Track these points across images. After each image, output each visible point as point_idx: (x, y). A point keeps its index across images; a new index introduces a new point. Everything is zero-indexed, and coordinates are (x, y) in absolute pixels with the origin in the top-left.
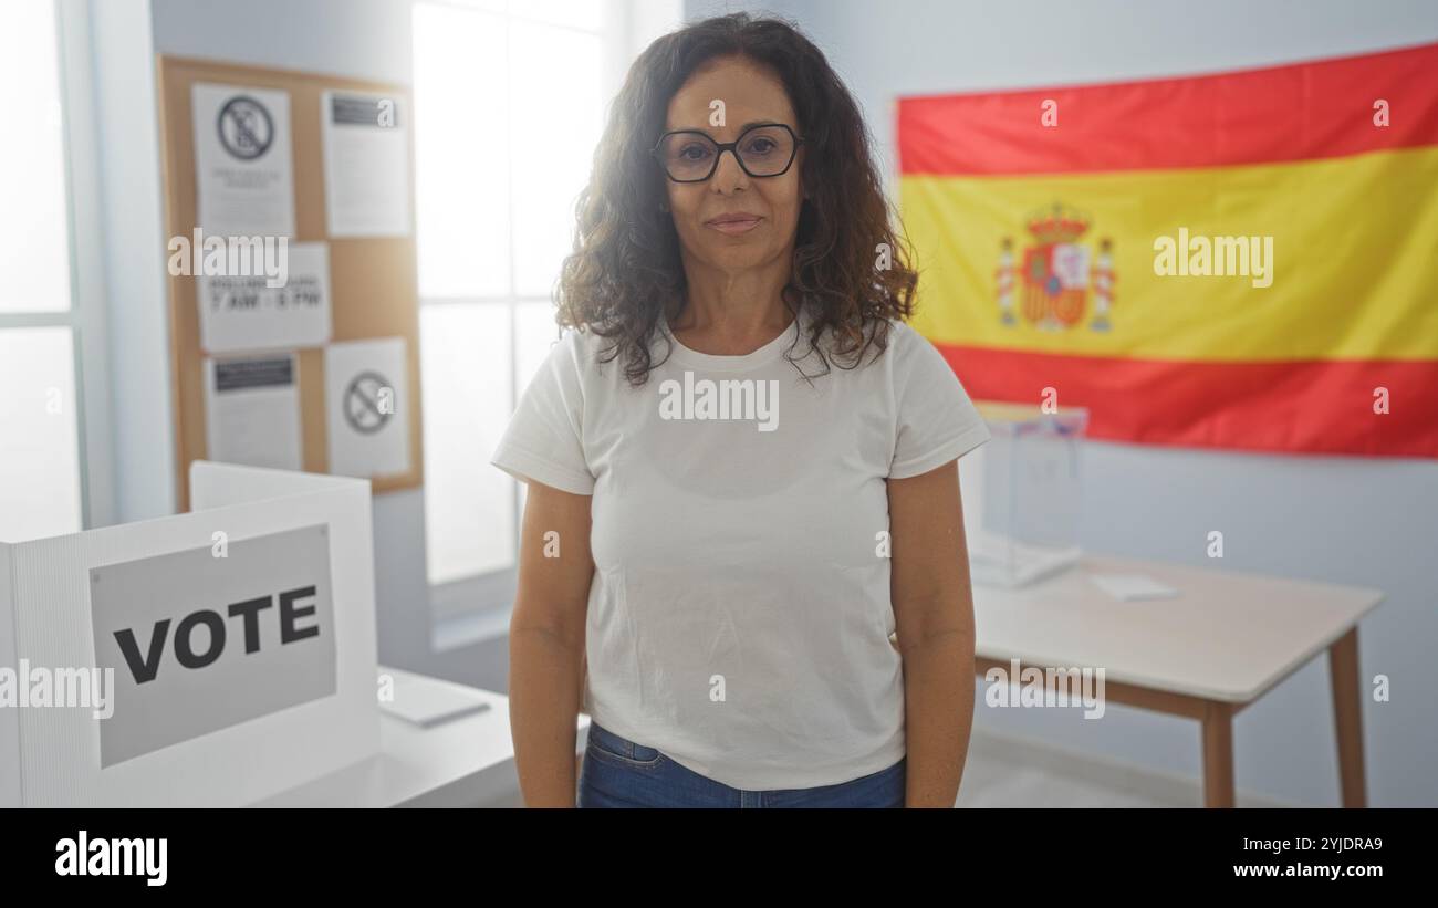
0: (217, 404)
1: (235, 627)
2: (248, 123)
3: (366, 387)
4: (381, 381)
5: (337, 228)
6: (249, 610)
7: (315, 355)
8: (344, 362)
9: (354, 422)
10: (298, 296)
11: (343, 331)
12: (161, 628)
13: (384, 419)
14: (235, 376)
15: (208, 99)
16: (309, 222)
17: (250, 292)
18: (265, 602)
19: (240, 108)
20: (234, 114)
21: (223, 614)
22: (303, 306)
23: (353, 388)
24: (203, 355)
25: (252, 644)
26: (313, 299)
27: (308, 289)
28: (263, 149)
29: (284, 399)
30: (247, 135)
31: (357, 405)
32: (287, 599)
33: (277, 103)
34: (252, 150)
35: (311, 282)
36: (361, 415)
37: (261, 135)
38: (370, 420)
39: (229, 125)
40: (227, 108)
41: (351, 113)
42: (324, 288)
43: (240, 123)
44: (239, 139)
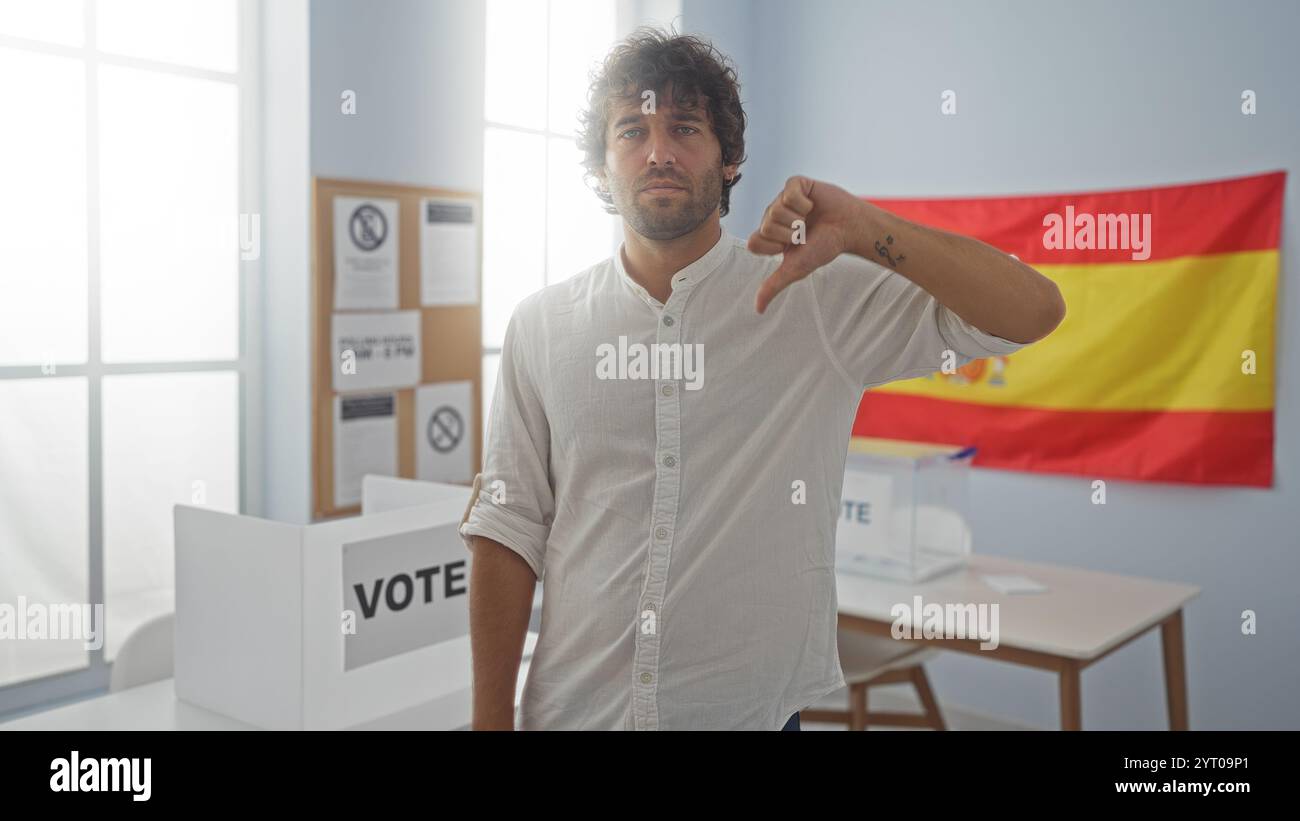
0: (341, 429)
1: (419, 585)
2: (370, 224)
3: (444, 418)
4: (455, 414)
5: (429, 298)
6: (427, 574)
7: (409, 393)
8: (430, 399)
9: (434, 444)
10: (399, 350)
11: (429, 377)
12: (379, 584)
13: (456, 441)
14: (358, 408)
15: (344, 207)
16: (409, 295)
17: (366, 347)
18: (436, 570)
19: (365, 213)
20: (361, 218)
21: (412, 576)
22: (402, 358)
23: (435, 419)
24: (334, 393)
25: (428, 598)
26: (409, 352)
27: (407, 345)
28: (379, 243)
29: (387, 426)
30: (368, 232)
31: (437, 431)
32: (449, 568)
33: (390, 208)
34: (371, 243)
35: (408, 339)
36: (440, 439)
37: (378, 232)
38: (446, 442)
39: (358, 226)
40: (357, 214)
41: (438, 215)
42: (417, 344)
43: (364, 224)
44: (364, 236)
